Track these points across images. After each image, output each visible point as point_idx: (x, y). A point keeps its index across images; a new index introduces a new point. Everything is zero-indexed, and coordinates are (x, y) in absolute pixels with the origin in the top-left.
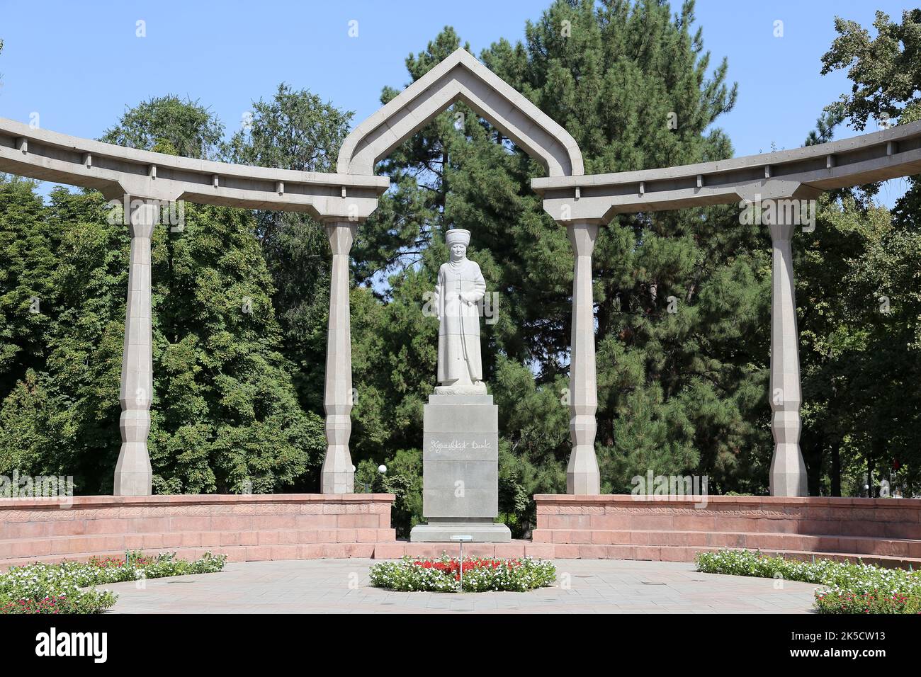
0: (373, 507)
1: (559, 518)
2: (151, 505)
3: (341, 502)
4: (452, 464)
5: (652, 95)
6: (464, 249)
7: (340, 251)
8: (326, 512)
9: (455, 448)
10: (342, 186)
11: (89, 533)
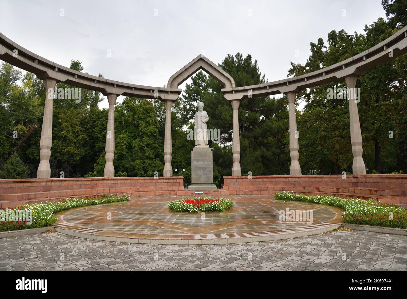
0: (178, 181)
1: (230, 183)
2: (114, 180)
3: (169, 179)
4: (200, 168)
5: (249, 79)
6: (202, 108)
7: (168, 109)
8: (164, 182)
9: (201, 163)
10: (168, 91)
11: (95, 188)
